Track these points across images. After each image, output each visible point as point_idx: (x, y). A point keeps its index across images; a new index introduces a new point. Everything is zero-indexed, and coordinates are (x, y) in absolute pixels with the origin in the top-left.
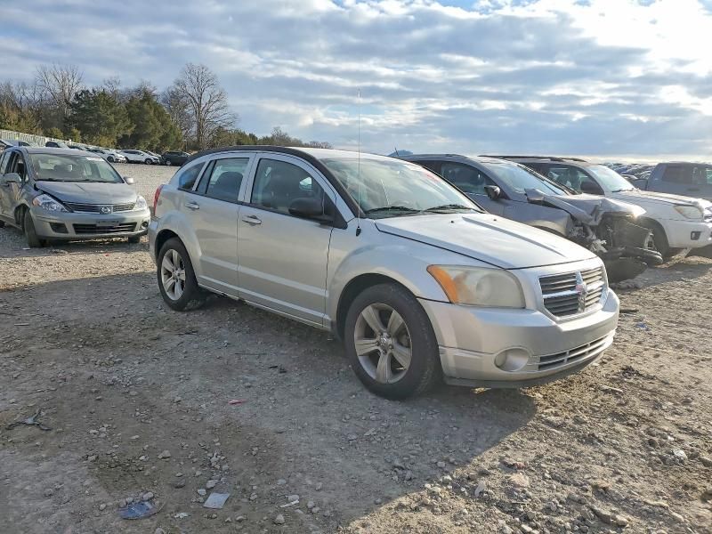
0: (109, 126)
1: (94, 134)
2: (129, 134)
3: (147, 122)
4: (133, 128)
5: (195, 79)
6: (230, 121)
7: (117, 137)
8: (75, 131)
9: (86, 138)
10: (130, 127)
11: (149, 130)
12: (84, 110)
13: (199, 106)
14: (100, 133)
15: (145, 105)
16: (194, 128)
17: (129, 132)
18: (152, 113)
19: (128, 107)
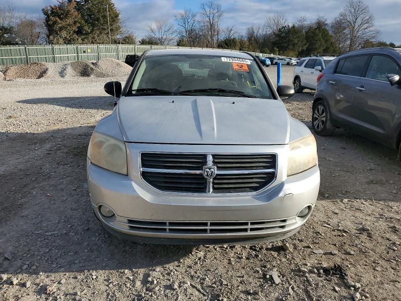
0: (294, 45)
1: (286, 50)
2: (305, 49)
3: (317, 41)
4: (307, 45)
5: (353, 11)
6: (373, 35)
7: (298, 51)
8: (276, 49)
9: (281, 52)
10: (305, 45)
11: (317, 46)
12: (282, 37)
13: (354, 28)
14: (289, 49)
15: (317, 31)
16: (349, 42)
17: (305, 48)
18: (320, 35)
19: (306, 33)
